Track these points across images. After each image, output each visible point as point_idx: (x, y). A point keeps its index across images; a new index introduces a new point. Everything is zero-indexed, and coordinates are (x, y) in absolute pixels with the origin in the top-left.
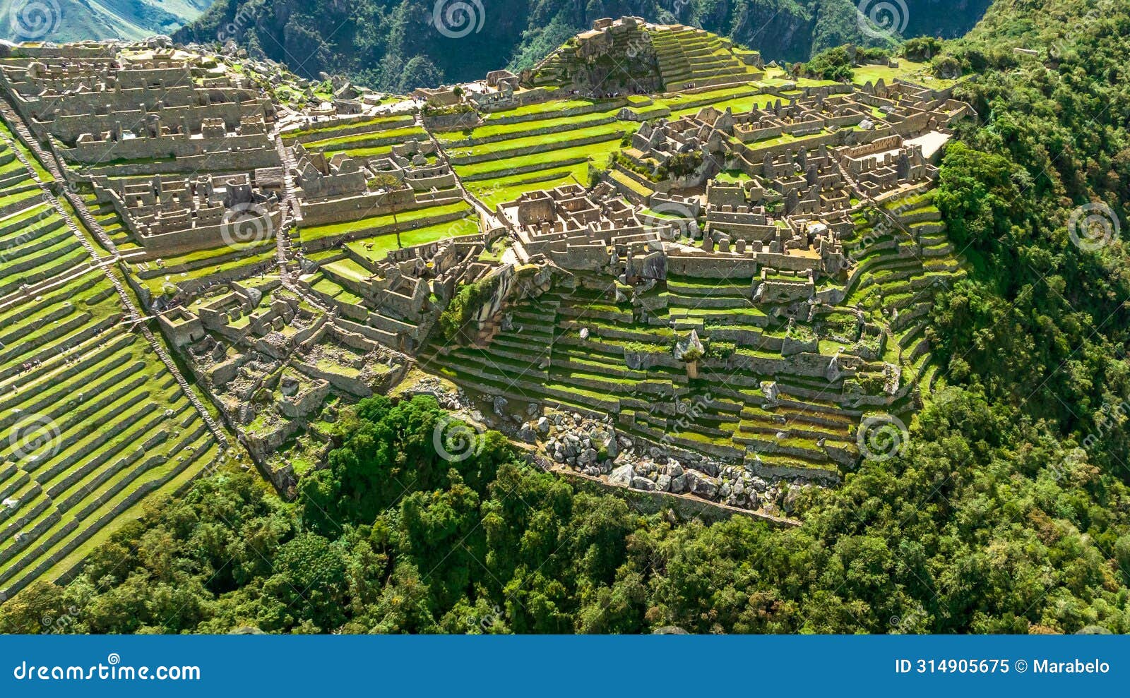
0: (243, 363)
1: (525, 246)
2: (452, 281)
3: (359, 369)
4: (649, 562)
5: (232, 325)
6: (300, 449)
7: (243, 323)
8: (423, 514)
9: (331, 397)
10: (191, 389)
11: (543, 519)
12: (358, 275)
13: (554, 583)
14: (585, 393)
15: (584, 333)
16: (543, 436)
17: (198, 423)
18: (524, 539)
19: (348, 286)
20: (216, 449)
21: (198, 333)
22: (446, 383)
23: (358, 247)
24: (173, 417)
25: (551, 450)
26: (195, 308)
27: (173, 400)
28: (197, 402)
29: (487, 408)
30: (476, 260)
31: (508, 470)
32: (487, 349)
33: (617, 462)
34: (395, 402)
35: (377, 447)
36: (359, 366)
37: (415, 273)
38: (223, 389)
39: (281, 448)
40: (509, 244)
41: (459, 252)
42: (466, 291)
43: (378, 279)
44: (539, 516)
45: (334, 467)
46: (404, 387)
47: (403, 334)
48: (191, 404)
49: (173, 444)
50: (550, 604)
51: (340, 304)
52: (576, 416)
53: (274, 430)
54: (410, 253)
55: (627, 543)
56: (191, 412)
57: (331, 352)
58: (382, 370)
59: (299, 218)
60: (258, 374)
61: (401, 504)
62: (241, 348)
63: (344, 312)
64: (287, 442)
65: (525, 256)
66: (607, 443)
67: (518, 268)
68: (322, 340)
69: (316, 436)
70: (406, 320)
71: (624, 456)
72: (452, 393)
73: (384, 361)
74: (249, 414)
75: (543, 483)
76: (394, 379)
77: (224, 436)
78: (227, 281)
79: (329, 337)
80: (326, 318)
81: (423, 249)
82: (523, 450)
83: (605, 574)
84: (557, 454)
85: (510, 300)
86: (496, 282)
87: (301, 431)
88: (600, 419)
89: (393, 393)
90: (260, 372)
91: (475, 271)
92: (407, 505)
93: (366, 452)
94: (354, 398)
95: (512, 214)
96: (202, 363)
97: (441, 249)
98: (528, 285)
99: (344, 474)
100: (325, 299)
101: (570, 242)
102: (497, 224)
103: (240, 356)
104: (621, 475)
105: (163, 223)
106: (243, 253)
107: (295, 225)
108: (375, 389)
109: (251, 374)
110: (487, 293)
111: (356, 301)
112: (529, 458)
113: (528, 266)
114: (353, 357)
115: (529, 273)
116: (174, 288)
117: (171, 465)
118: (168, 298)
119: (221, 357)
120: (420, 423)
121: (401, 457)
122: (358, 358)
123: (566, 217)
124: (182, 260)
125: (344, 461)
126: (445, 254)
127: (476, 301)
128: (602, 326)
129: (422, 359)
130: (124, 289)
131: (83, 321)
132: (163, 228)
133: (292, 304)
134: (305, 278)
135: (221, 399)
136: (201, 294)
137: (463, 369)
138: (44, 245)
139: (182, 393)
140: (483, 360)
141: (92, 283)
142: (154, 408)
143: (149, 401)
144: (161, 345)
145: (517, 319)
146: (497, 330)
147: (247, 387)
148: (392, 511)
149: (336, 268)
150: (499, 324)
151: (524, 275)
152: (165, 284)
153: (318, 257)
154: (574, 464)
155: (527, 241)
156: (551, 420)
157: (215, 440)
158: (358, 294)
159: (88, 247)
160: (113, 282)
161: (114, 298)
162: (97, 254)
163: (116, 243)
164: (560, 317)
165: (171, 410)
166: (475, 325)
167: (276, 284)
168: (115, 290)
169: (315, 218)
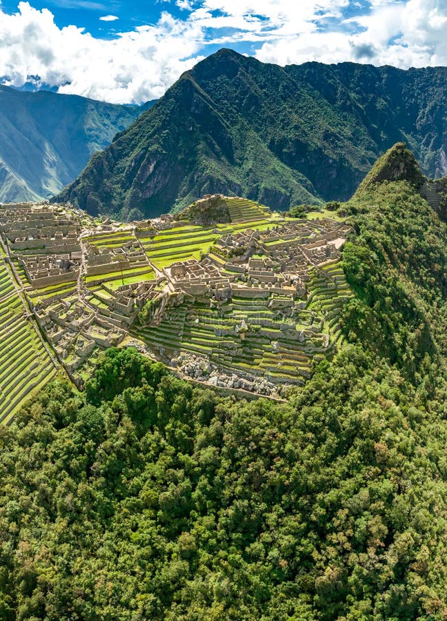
0: (64, 333)
1: (173, 285)
2: (143, 299)
3: (106, 336)
4: (224, 417)
5: (60, 317)
6: (85, 369)
7: (64, 316)
8: (132, 397)
9: (96, 348)
10: (46, 344)
11: (180, 399)
12: (107, 296)
13: (186, 425)
14: (198, 346)
15: (197, 321)
16: (180, 364)
17: (48, 359)
18: (173, 407)
19: (103, 301)
20: (55, 370)
21: (49, 320)
22: (140, 342)
23: (107, 285)
24: (40, 356)
25: (183, 370)
26: (47, 310)
27: (39, 349)
28: (48, 349)
29: (157, 352)
30: (153, 290)
31: (165, 379)
32: (157, 327)
33: (211, 375)
34: (120, 350)
35: (113, 369)
36: (106, 335)
37: (129, 295)
38: (57, 344)
39: (78, 369)
40: (167, 284)
41: (147, 287)
42: (149, 303)
43: (114, 298)
44: (179, 398)
45: (97, 377)
46: (124, 343)
47: (123, 321)
48: (46, 350)
49: (40, 368)
50: (184, 434)
51: (99, 308)
52: (194, 356)
53: (75, 361)
54: (127, 287)
55: (215, 409)
56: (46, 353)
57: (96, 329)
58: (115, 336)
59: (86, 273)
60: (69, 338)
61: (123, 393)
62: (63, 327)
63: (101, 312)
64: (80, 367)
65: (173, 289)
66: (207, 367)
67: (170, 294)
68: (92, 324)
69: (90, 364)
70: (125, 315)
71: (213, 373)
72: (143, 346)
73: (116, 332)
74: (66, 355)
75: (180, 384)
76: (120, 340)
77: (57, 365)
78: (59, 299)
79: (96, 323)
80: (94, 315)
81: (132, 285)
82: (172, 370)
83: (206, 422)
84: (186, 372)
85: (167, 307)
86: (161, 299)
87: (85, 362)
88: (204, 357)
89: (120, 346)
90: (70, 337)
91: (153, 294)
92: (126, 393)
93: (110, 371)
94: (104, 348)
95: (169, 271)
96: (49, 333)
97: (140, 286)
98: (174, 301)
99: (101, 380)
100: (94, 307)
101: (192, 283)
102: (162, 275)
103: (63, 330)
104: (213, 381)
105: (39, 274)
106: (65, 287)
107: (84, 275)
108: (112, 344)
109: (66, 338)
110: (157, 304)
111: (106, 307)
112: (174, 374)
113: (174, 293)
114: (104, 331)
115: (175, 296)
116: (41, 302)
117: (40, 377)
118: (39, 306)
119: (56, 331)
120: (130, 359)
121: (123, 373)
122: (106, 331)
123: (190, 273)
124: (44, 290)
125: (101, 375)
126: (141, 288)
127: (153, 307)
128: (204, 318)
129: (131, 332)
130: (24, 302)
131: (11, 315)
132: (39, 276)
133: (82, 308)
134: (87, 297)
135: (56, 348)
136: (50, 304)
137: (147, 336)
138: (2, 283)
139: (43, 346)
140: (155, 332)
141: (15, 300)
142: (33, 352)
143: (31, 350)
144: (36, 326)
145: (169, 315)
146: (161, 320)
147: (65, 343)
148: (120, 396)
149: (99, 293)
150: (162, 317)
151: (172, 296)
152: (38, 300)
153: (92, 289)
154: (193, 376)
155: (174, 282)
156: (184, 358)
157: (54, 366)
158: (106, 304)
159: (14, 284)
160: (21, 299)
161: (21, 306)
162: (17, 287)
163: (23, 283)
164: (187, 314)
165: (39, 353)
166: (152, 317)
167: (77, 300)
168: (22, 302)
169: (92, 273)
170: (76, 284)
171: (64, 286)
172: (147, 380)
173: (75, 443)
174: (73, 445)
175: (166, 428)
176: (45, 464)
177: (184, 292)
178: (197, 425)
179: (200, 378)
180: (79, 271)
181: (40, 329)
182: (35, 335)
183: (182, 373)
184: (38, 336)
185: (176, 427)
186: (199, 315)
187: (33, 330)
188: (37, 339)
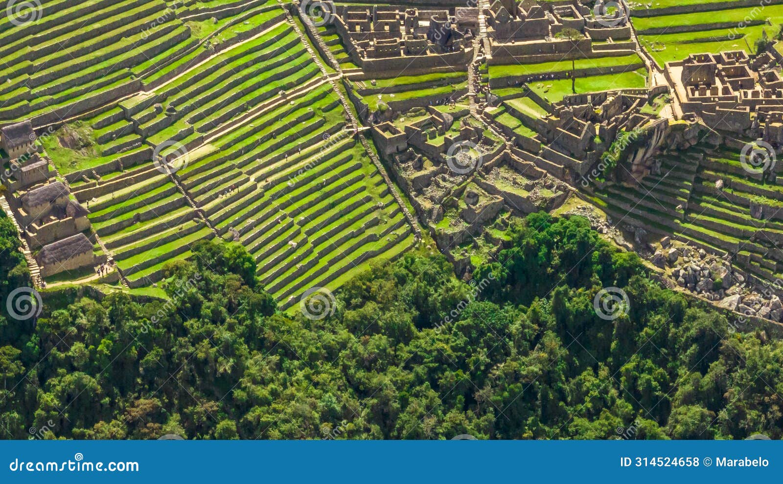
0: (435, 174)
1: (681, 104)
2: (615, 127)
3: (529, 191)
4: (735, 359)
5: (430, 142)
6: (476, 247)
7: (438, 142)
8: (567, 304)
9: (503, 211)
10: (394, 188)
11: (659, 321)
12: (536, 113)
13: (661, 370)
14: (712, 234)
15: (719, 183)
16: (671, 262)
17: (400, 217)
18: (643, 334)
19: (526, 121)
20: (412, 239)
21: (402, 146)
22: (598, 212)
23: (536, 88)
24: (383, 208)
25: (676, 275)
26: (402, 124)
27: (383, 195)
28: (400, 200)
29: (629, 236)
30: (638, 111)
31: (638, 280)
32: (637, 188)
33: (729, 292)
34: (556, 220)
35: (539, 249)
36: (528, 188)
37: (585, 117)
38: (420, 192)
39: (462, 245)
40: (668, 101)
41: (624, 102)
43: (553, 118)
44: (657, 318)
45: (503, 262)
46: (563, 210)
47: (569, 166)
48: (395, 201)
49: (382, 228)
50: (655, 384)
51: (518, 136)
52: (701, 251)
53: (457, 230)
54: (582, 99)
55: (721, 345)
56: (394, 207)
57: (506, 175)
58: (548, 194)
59: (489, 57)
60: (448, 185)
61: (553, 293)
62: (436, 161)
63: (520, 143)
64: (466, 240)
65: (680, 113)
66: (723, 275)
67: (672, 122)
68: (499, 164)
69: (489, 239)
70: (572, 155)
71: (735, 288)
72: (602, 220)
73: (550, 187)
74: (438, 214)
75: (664, 295)
76: (556, 202)
77: (419, 229)
78: (426, 104)
79: (505, 162)
80: (504, 147)
81: (593, 96)
82: (653, 271)
83: (701, 365)
84: (681, 279)
85: (662, 148)
86: (651, 132)
87: (477, 234)
88: (721, 255)
89: (554, 213)
90: (450, 184)
91: (636, 121)
92: (558, 293)
93: (531, 251)
94: (522, 213)
95: (676, 73)
96: (405, 169)
97: (610, 99)
98: (678, 137)
99: (510, 268)
100: (505, 131)
101: (721, 106)
102: (662, 81)
103: (434, 168)
104: (730, 302)
105: (377, 48)
106: (440, 83)
107: (484, 61)
108: (539, 209)
109: (442, 183)
110: (643, 141)
111: (531, 135)
112: (657, 279)
113: (681, 122)
114: (525, 181)
115: (680, 128)
116: (385, 106)
117: (383, 242)
118: (380, 114)
119: (419, 167)
120: (575, 236)
121: (556, 261)
122: (528, 182)
123: (723, 82)
124: (391, 83)
125: (513, 258)
126: (613, 103)
127: (633, 146)
128: (735, 179)
129: (581, 190)
130: (346, 102)
131: (320, 124)
132: (377, 53)
133: (478, 131)
134: (490, 110)
135: (419, 200)
136: (404, 112)
137: (613, 202)
138: (290, 59)
139: (389, 191)
140: (631, 197)
141: (324, 95)
142: (368, 199)
143: (365, 194)
144: (373, 151)
145: (664, 166)
146: (647, 173)
147: (439, 194)
148: (544, 300)
149: (518, 104)
150: (649, 168)
151: (676, 128)
152: (377, 102)
153: (502, 93)
154: (693, 289)
155: (684, 100)
156: (680, 252)
157: (412, 230)
158: (533, 129)
159: (319, 63)
160: (338, 95)
161: (339, 109)
162: (325, 70)
163: (341, 61)
164: (701, 168)
165: (382, 202)
166: (629, 166)
167: (466, 113)
168: (340, 101)
169: (501, 57)
170: (464, 79)
171: (440, 80)
172: (601, 279)
173: (454, 349)
174: (450, 352)
175: (623, 369)
176: (392, 368)
177: (701, 122)
178: (683, 371)
179: (706, 294)
180: (472, 52)
181: (382, 161)
182: (372, 169)
183: (673, 281)
184: (378, 172)
185: (643, 371)
186: (725, 172)
187: (365, 159)
188: (378, 178)
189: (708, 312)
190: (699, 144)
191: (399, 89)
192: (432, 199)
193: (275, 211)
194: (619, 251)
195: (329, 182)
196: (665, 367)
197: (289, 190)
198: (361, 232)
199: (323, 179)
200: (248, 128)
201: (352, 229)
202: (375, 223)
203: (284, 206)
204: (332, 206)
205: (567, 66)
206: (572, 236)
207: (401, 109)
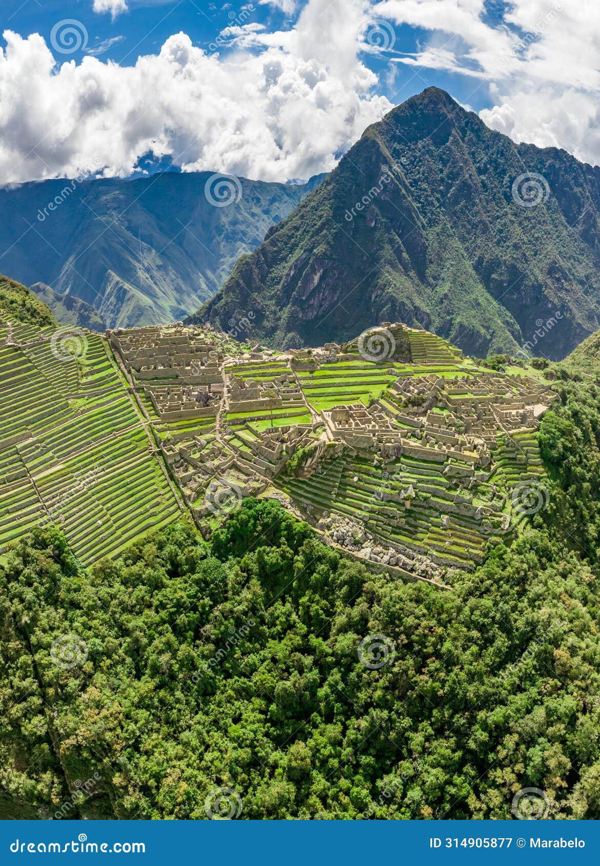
0: (195, 474)
1: (332, 432)
2: (295, 446)
4: (373, 599)
5: (192, 456)
6: (214, 517)
7: (197, 456)
8: (266, 557)
10: (172, 483)
11: (323, 569)
12: (251, 438)
13: (324, 602)
14: (354, 509)
15: (356, 479)
16: (329, 527)
17: (173, 499)
18: (313, 578)
19: (245, 443)
20: (179, 512)
21: (178, 458)
22: (286, 495)
23: (252, 425)
24: (163, 495)
25: (332, 535)
26: (178, 447)
27: (164, 488)
28: (174, 490)
29: (303, 510)
30: (307, 437)
31: (309, 542)
32: (308, 481)
33: (364, 545)
34: (260, 501)
35: (249, 521)
36: (246, 482)
37: (278, 440)
38: (185, 485)
39: (206, 516)
40: (325, 430)
41: (300, 432)
42: (301, 451)
43: (260, 441)
44: (322, 567)
45: (229, 528)
46: (265, 494)
47: (268, 469)
48: (171, 490)
49: (162, 507)
50: (321, 612)
51: (241, 451)
52: (347, 520)
53: (204, 507)
54: (276, 430)
55: (364, 587)
56: (171, 494)
57: (234, 474)
58: (256, 485)
59: (228, 409)
60: (200, 480)
61: (257, 551)
62: (195, 467)
63: (242, 456)
64: (209, 514)
65: (332, 438)
66: (360, 536)
67: (328, 443)
68: (230, 468)
70: (270, 462)
71: (367, 544)
72: (288, 500)
73: (258, 481)
74: (194, 498)
75: (326, 551)
76: (261, 490)
77: (183, 506)
78: (193, 436)
79: (234, 466)
80: (233, 457)
81: (282, 428)
82: (318, 533)
83: (350, 601)
84: (335, 538)
85: (322, 458)
86: (316, 448)
88: (358, 523)
89: (260, 497)
90: (202, 479)
91: (306, 442)
95: (328, 415)
96: (178, 472)
97: (292, 429)
98: (331, 452)
99: (233, 532)
100: (234, 448)
101: (356, 433)
102: (319, 419)
103: (194, 471)
104: (365, 553)
105: (169, 407)
106: (201, 423)
107: (225, 411)
108: (251, 494)
109: (198, 479)
110: (311, 454)
111: (248, 451)
112: (321, 538)
113: (333, 442)
114: (244, 477)
115: (333, 446)
116: (170, 437)
117: (160, 517)
118: (168, 442)
119: (186, 470)
121: (259, 528)
122: (246, 478)
123: (354, 420)
124: (175, 424)
125: (233, 526)
126: (293, 432)
127: (305, 457)
128: (365, 477)
129: (275, 482)
130: (150, 436)
131: (134, 449)
132: (170, 409)
133: (219, 449)
134: (227, 437)
135: (184, 489)
136: (181, 440)
137: (294, 489)
138: (124, 415)
139: (168, 485)
140: (304, 486)
141: (139, 432)
142: (156, 490)
143: (154, 487)
144: (162, 462)
145: (323, 468)
146: (313, 472)
147: (195, 485)
148: (252, 554)
149: (241, 434)
150: (314, 469)
151: (330, 446)
152: (167, 435)
153: (234, 428)
154: (342, 544)
155: (334, 430)
156: (334, 521)
157: (179, 508)
158: (250, 447)
159: (140, 416)
160: (147, 432)
161: (146, 440)
162: (142, 419)
163: (150, 415)
164: (345, 469)
165: (162, 492)
166: (302, 468)
167: (214, 439)
168: (147, 436)
169: (234, 409)
170: (214, 421)
172: (287, 540)
173: (189, 596)
175: (300, 601)
177: (344, 442)
178: (339, 603)
179: (350, 547)
180: (219, 406)
181: (167, 467)
182: (160, 472)
183: (330, 539)
184: (163, 474)
185: (313, 602)
186: (359, 472)
187: (158, 467)
188: (163, 477)
189: (352, 561)
190: (344, 455)
191: (179, 428)
192: (191, 489)
193: (93, 502)
194: (297, 521)
195: (131, 482)
196: (327, 600)
197: (106, 488)
198: (147, 511)
199: (128, 480)
200: (89, 453)
201: (141, 510)
202: (158, 504)
203: (99, 499)
204: (132, 495)
205: (268, 413)
206: (269, 513)
207: (180, 439)
